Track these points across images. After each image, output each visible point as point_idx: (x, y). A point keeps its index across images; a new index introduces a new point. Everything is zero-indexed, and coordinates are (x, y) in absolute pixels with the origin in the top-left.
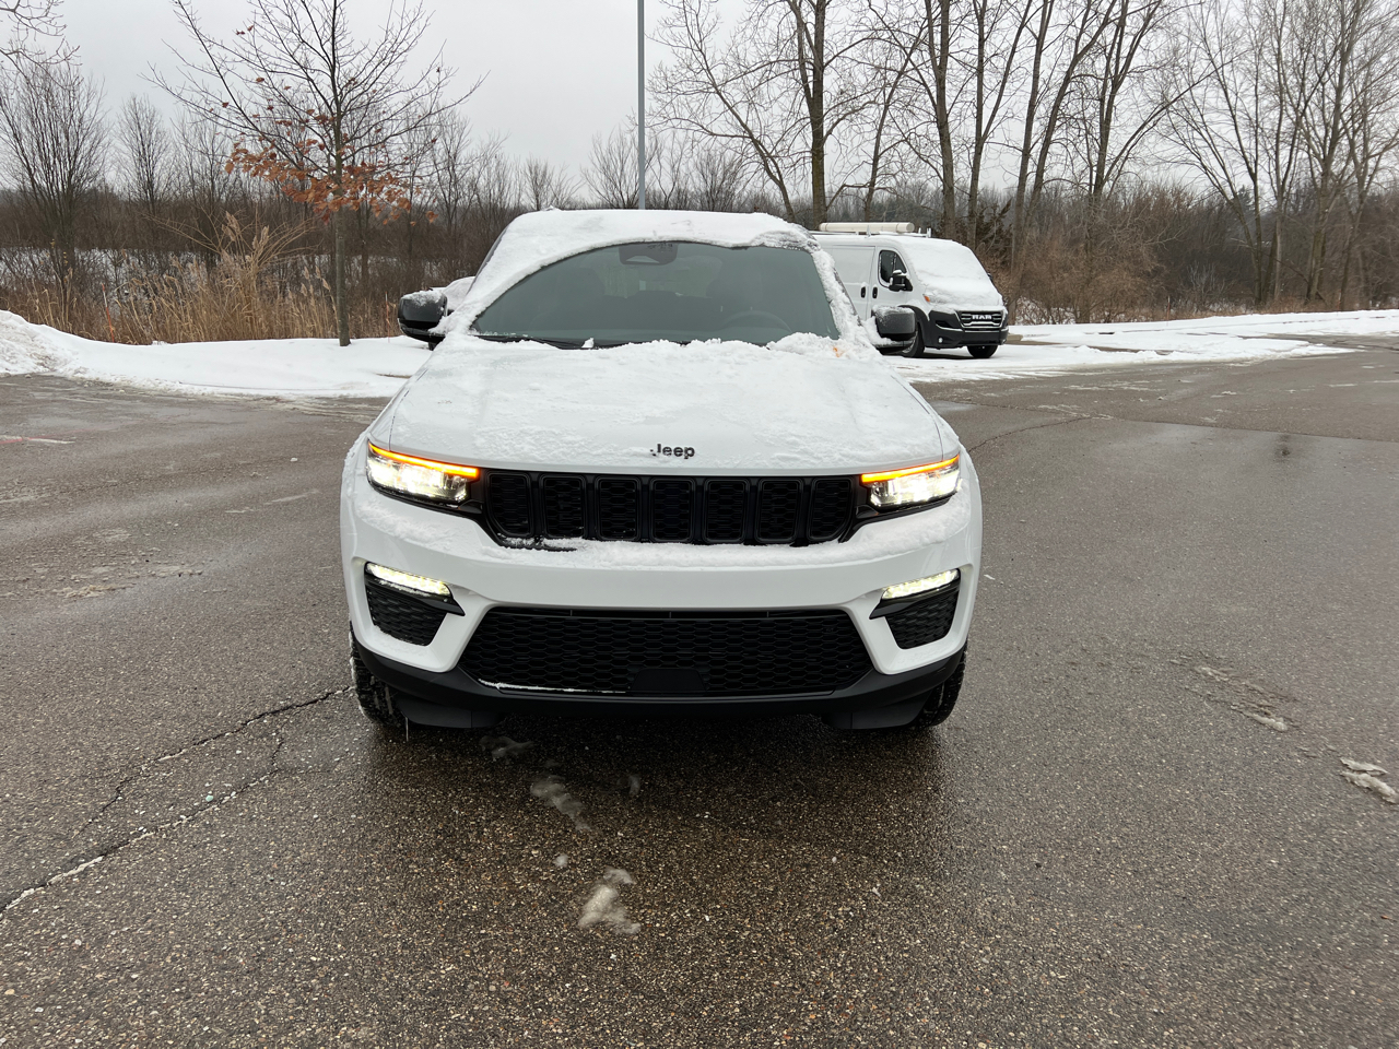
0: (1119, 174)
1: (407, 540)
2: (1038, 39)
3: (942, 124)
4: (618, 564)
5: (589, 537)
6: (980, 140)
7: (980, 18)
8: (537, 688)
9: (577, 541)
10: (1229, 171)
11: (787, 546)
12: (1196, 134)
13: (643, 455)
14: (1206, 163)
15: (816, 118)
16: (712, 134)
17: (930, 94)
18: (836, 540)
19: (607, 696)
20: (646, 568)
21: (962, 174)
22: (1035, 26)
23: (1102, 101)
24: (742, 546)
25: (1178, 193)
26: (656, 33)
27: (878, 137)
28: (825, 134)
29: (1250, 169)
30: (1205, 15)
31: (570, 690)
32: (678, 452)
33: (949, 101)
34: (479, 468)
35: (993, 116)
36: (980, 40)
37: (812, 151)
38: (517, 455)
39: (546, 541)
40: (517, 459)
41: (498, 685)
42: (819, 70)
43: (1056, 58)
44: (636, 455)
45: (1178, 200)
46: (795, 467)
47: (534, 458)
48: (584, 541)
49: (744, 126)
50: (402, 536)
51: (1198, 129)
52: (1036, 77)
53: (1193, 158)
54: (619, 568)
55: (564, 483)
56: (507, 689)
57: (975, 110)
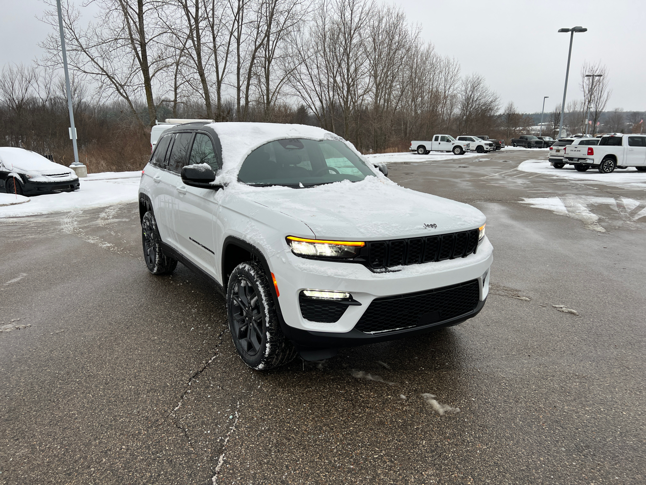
0: (276, 99)
1: (335, 276)
2: (237, 40)
3: (202, 75)
4: (421, 273)
5: (405, 264)
6: (219, 82)
7: (212, 27)
8: (386, 331)
9: (399, 267)
10: (313, 99)
11: (461, 258)
12: (298, 83)
13: (422, 229)
14: (303, 96)
15: (145, 68)
16: (85, 72)
17: (194, 61)
18: (472, 253)
19: (411, 328)
20: (430, 273)
21: (213, 96)
22: (236, 34)
23: (265, 68)
24: (449, 260)
25: (285, 106)
26: (44, 18)
27: (175, 78)
28: (150, 76)
29: (320, 99)
30: (296, 35)
31: (398, 329)
32: (432, 226)
33: (203, 63)
34: (365, 242)
35: (224, 71)
36: (213, 37)
37: (145, 83)
38: (381, 234)
39: (389, 269)
40: (381, 236)
41: (372, 333)
42: (143, 45)
43: (246, 48)
44: (420, 229)
45: (286, 110)
46: (465, 227)
47: (387, 235)
48: (402, 266)
49: (102, 69)
50: (332, 275)
51: (299, 81)
52: (239, 56)
53: (298, 93)
54: (422, 275)
55: (397, 243)
56: (375, 333)
57: (215, 69)
